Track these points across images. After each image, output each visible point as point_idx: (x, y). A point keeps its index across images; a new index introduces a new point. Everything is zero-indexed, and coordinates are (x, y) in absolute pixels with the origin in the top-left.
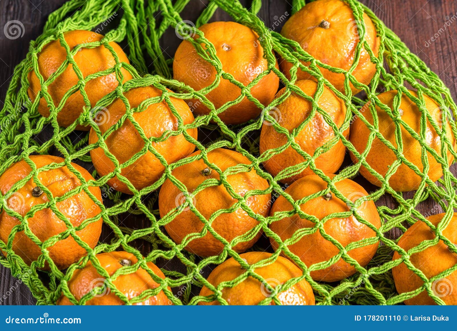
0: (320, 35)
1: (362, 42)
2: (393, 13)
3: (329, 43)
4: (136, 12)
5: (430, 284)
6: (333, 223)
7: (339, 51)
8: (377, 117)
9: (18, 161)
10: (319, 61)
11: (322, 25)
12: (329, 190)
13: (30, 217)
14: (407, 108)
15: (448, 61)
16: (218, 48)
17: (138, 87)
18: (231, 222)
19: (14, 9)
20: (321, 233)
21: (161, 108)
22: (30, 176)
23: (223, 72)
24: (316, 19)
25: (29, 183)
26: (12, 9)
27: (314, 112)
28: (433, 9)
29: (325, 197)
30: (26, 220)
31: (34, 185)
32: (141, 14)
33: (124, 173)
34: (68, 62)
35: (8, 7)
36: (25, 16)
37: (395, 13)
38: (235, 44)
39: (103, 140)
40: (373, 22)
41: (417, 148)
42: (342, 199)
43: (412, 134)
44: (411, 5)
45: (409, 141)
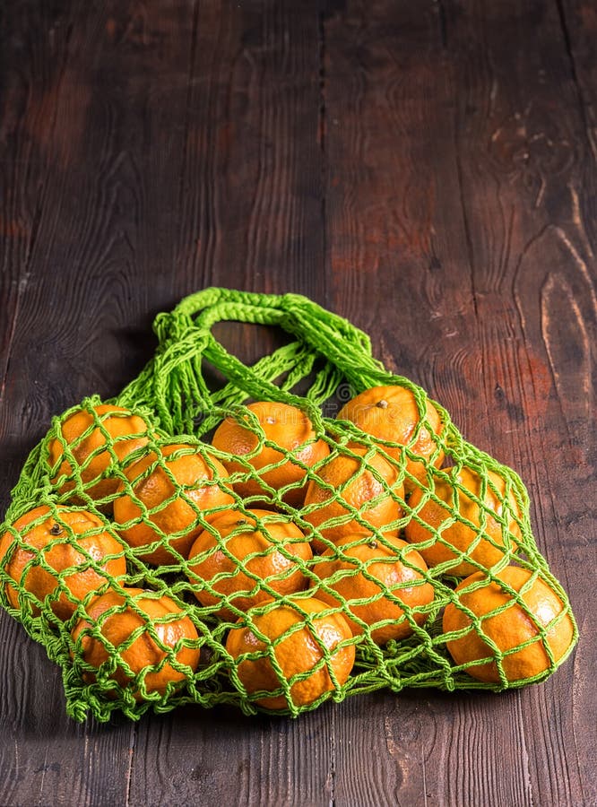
0: (376, 414)
1: (423, 421)
2: (468, 427)
3: (386, 421)
4: (172, 413)
5: (480, 622)
6: (377, 567)
7: (396, 429)
8: (433, 484)
9: (36, 507)
10: (373, 437)
11: (379, 405)
12: (374, 537)
13: (47, 550)
14: (468, 477)
15: (527, 470)
16: (262, 421)
17: (172, 444)
18: (267, 569)
19: (32, 410)
20: (363, 574)
21: (195, 460)
22: (49, 514)
23: (266, 440)
24: (373, 400)
25: (47, 521)
26: (29, 410)
27: (363, 470)
28: (514, 424)
29: (370, 545)
30: (42, 553)
31: (53, 522)
32: (178, 416)
33: (151, 517)
34: (96, 427)
35: (25, 409)
36: (44, 417)
37: (470, 427)
38: (281, 418)
39: (131, 488)
40: (438, 412)
41: (476, 511)
42: (388, 546)
43: (470, 497)
44: (489, 421)
45: (466, 506)
